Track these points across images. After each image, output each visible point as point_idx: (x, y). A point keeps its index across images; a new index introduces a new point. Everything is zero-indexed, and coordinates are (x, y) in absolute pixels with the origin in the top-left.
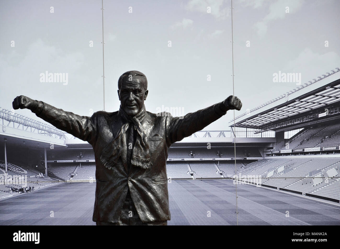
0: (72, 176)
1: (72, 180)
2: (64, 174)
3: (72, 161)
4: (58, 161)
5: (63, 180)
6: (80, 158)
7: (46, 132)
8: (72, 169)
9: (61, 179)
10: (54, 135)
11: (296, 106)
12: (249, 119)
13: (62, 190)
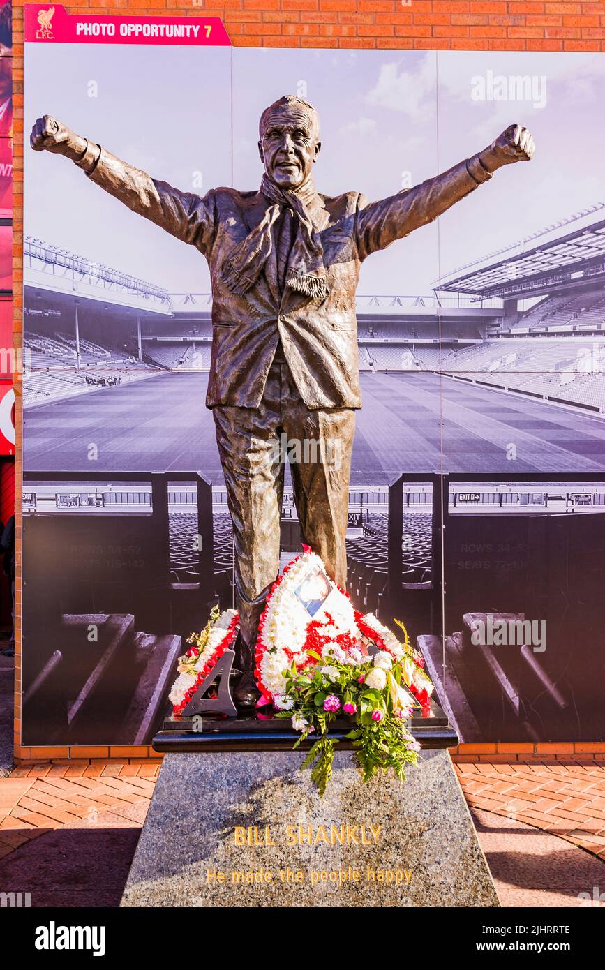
0: (181, 363)
1: (180, 368)
2: (168, 359)
3: (181, 339)
4: (159, 339)
5: (168, 369)
6: (194, 334)
7: (140, 292)
8: (181, 351)
9: (164, 367)
10: (152, 297)
11: (537, 260)
12: (462, 279)
13: (165, 384)
